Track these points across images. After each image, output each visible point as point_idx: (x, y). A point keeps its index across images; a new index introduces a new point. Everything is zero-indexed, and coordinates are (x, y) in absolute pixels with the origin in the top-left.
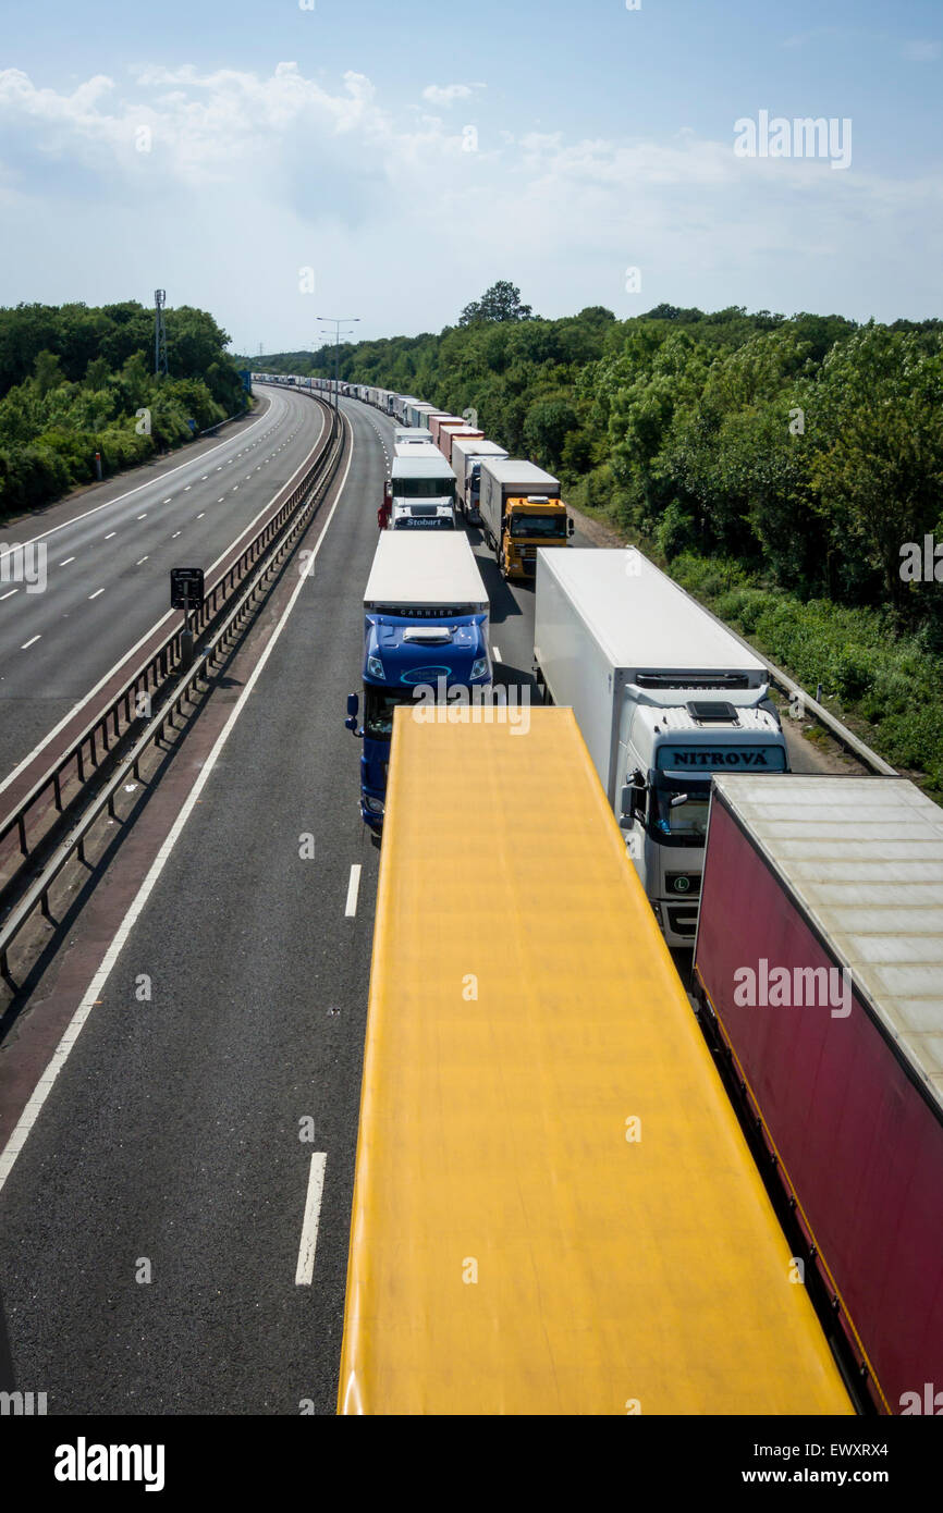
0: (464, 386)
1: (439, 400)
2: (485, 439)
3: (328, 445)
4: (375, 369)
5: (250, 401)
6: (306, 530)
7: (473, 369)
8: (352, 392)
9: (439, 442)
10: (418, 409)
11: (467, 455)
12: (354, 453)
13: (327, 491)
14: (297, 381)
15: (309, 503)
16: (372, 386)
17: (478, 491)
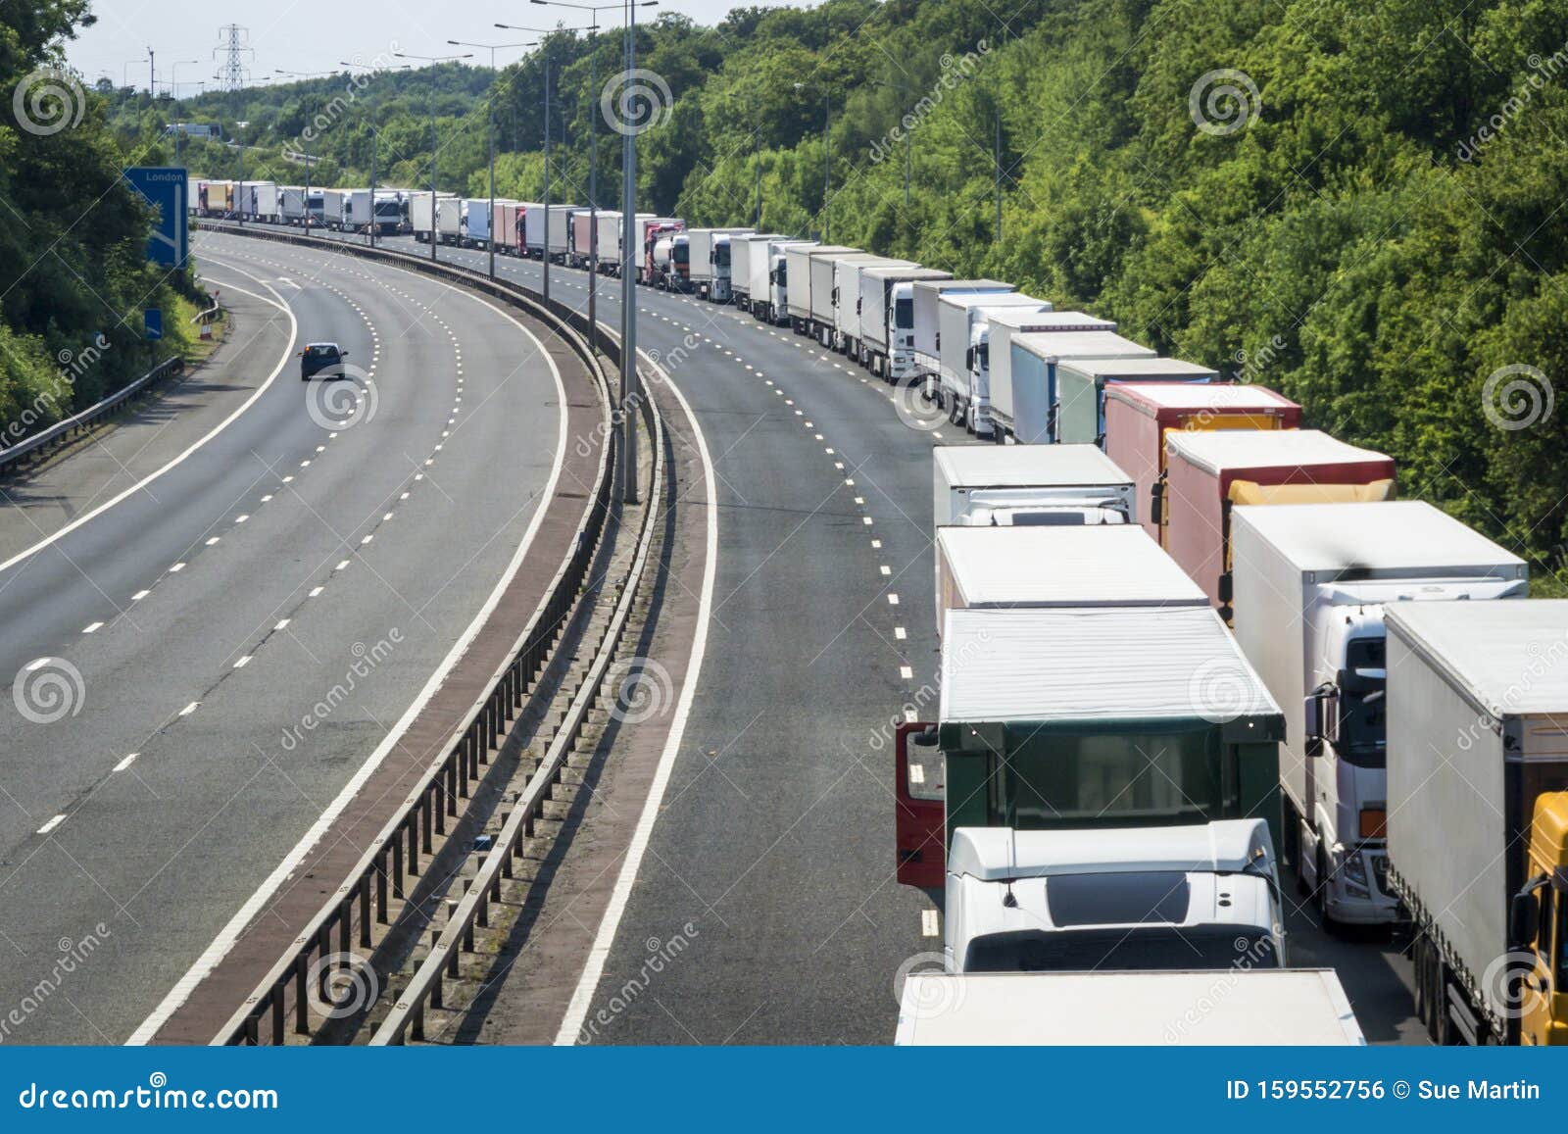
0: (1274, 226)
1: (1147, 306)
2: (1399, 492)
3: (589, 539)
4: (813, 148)
5: (186, 318)
6: (496, 975)
7: (1317, 139)
8: (700, 266)
9: (1157, 517)
10: (1045, 346)
11: (1310, 578)
12: (726, 579)
13: (592, 776)
14: (421, 219)
15: (506, 836)
16: (804, 235)
17: (1378, 760)
